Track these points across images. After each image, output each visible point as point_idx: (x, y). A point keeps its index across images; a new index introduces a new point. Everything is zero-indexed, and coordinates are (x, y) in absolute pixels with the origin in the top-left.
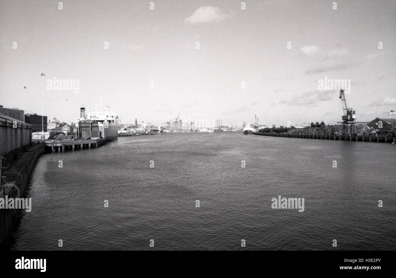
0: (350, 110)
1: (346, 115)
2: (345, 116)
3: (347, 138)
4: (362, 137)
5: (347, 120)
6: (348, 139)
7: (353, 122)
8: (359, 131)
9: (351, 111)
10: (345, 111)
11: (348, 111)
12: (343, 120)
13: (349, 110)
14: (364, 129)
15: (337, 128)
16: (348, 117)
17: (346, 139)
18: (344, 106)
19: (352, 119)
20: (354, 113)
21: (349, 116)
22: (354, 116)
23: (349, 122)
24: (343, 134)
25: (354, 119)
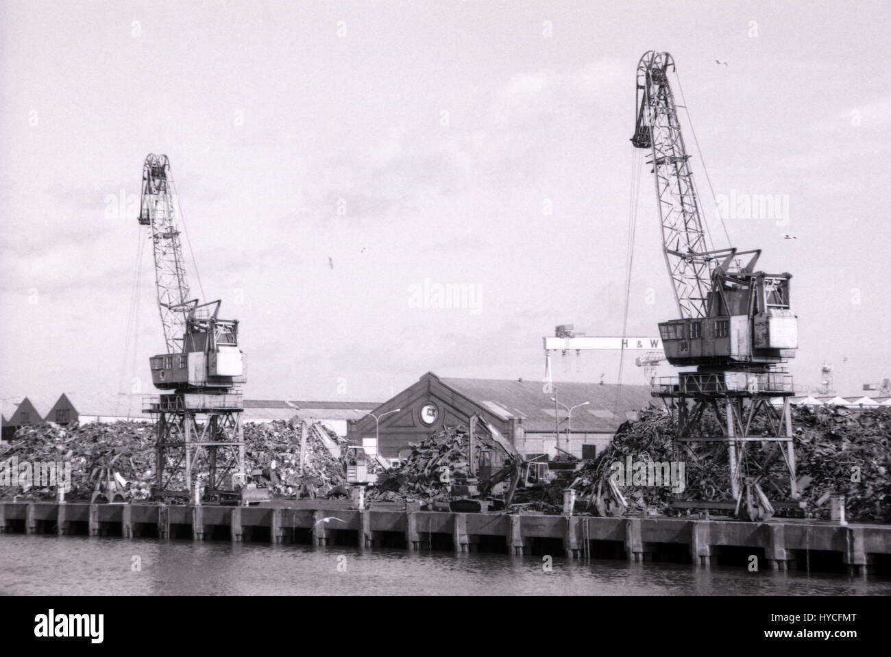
0: (203, 314)
1: (178, 347)
2: (170, 357)
3: (178, 518)
4: (271, 511)
5: (184, 388)
6: (183, 533)
7: (228, 401)
8: (274, 465)
9: (214, 322)
10: (170, 316)
11: (190, 324)
12: (159, 385)
13: (197, 315)
14: (306, 455)
15: (126, 449)
16: (186, 367)
17: (168, 530)
18: (169, 279)
19: (218, 384)
20: (232, 336)
21: (196, 360)
22: (228, 362)
23: (192, 401)
24: (158, 493)
25: (228, 379)
